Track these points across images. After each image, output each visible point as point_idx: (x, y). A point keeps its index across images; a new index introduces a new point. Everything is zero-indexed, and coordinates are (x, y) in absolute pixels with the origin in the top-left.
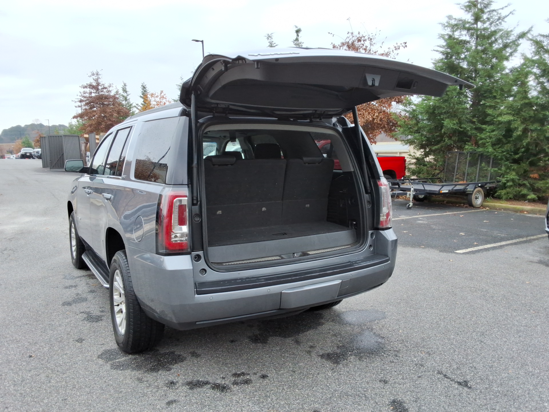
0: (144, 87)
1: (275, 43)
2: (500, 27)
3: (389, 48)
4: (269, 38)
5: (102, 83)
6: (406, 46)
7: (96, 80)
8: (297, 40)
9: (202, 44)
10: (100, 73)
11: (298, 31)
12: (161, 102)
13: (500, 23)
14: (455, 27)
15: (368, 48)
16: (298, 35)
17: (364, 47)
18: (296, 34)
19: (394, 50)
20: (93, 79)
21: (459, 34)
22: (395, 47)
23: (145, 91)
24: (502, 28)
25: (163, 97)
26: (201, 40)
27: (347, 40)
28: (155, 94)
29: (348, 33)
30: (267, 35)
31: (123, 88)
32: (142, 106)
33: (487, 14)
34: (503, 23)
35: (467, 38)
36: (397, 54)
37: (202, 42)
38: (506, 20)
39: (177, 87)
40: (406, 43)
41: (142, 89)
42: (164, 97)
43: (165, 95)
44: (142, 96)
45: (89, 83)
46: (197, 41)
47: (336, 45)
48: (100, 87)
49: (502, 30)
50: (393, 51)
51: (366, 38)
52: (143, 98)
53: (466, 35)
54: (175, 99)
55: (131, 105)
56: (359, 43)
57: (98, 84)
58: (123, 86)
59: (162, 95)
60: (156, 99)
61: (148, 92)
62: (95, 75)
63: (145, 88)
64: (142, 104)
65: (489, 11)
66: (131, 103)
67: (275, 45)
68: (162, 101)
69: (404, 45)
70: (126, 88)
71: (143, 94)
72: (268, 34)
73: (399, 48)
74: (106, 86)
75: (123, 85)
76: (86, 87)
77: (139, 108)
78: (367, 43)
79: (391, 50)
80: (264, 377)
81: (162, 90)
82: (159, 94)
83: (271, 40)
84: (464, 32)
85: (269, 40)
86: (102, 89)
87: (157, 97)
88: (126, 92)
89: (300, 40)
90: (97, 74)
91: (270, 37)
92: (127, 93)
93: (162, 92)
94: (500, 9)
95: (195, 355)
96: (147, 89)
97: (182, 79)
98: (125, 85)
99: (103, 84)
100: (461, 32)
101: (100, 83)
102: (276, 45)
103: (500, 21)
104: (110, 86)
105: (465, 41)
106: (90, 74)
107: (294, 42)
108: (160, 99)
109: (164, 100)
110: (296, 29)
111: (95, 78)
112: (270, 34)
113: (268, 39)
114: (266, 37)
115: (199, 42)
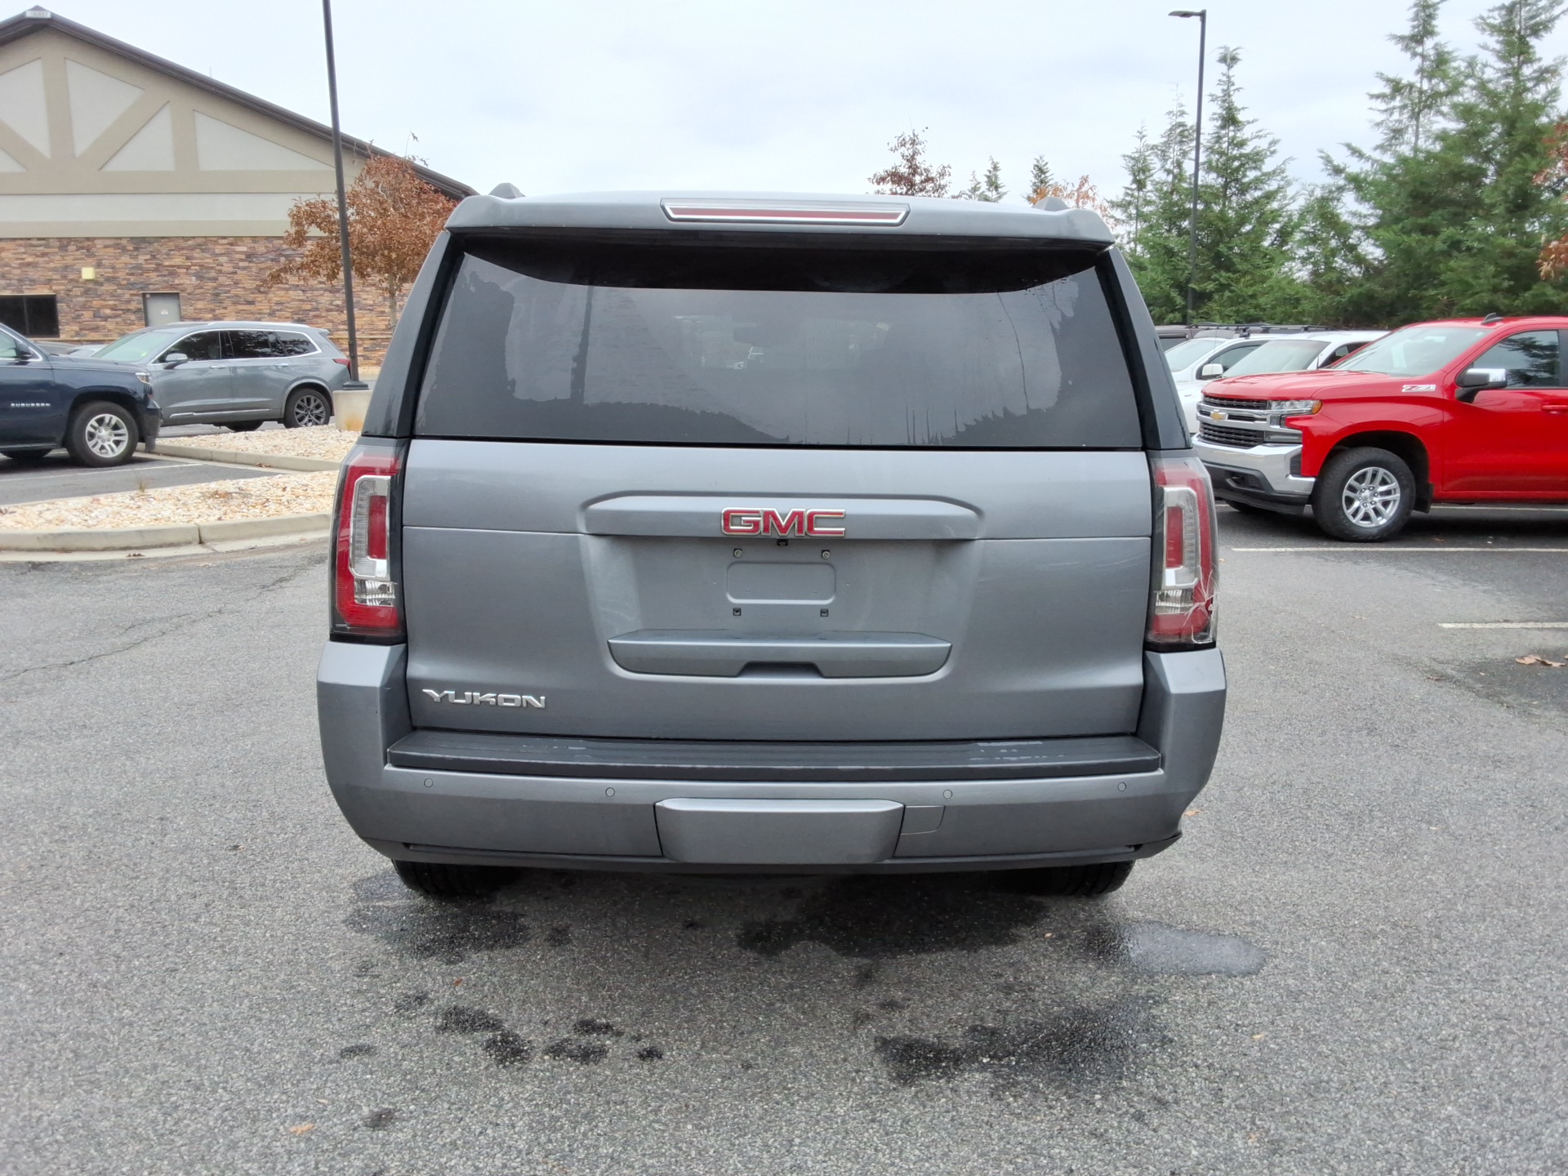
0: (1040, 170)
5: (923, 166)
7: (911, 160)
9: (1200, 23)
10: (921, 138)
20: (903, 156)
23: (1042, 182)
25: (1086, 196)
26: (1199, 10)
28: (1065, 189)
31: (989, 177)
37: (1202, 15)
39: (1123, 162)
41: (1036, 176)
42: (1089, 194)
43: (1091, 188)
45: (889, 168)
46: (1186, 15)
48: (918, 179)
54: (1115, 199)
57: (914, 170)
58: (990, 172)
59: (1084, 189)
60: (1067, 202)
61: (1050, 182)
62: (908, 146)
63: (1045, 173)
70: (996, 177)
71: (1036, 191)
74: (933, 174)
75: (990, 167)
76: (883, 179)
80: (650, 1054)
81: (1085, 175)
82: (1077, 187)
86: (922, 182)
87: (1069, 196)
88: (997, 188)
90: (913, 143)
92: (1000, 190)
93: (1084, 180)
95: (558, 938)
96: (1047, 174)
97: (1144, 136)
98: (995, 168)
99: (925, 170)
101: (918, 168)
104: (942, 175)
106: (894, 143)
111: (906, 153)
115: (1193, 18)
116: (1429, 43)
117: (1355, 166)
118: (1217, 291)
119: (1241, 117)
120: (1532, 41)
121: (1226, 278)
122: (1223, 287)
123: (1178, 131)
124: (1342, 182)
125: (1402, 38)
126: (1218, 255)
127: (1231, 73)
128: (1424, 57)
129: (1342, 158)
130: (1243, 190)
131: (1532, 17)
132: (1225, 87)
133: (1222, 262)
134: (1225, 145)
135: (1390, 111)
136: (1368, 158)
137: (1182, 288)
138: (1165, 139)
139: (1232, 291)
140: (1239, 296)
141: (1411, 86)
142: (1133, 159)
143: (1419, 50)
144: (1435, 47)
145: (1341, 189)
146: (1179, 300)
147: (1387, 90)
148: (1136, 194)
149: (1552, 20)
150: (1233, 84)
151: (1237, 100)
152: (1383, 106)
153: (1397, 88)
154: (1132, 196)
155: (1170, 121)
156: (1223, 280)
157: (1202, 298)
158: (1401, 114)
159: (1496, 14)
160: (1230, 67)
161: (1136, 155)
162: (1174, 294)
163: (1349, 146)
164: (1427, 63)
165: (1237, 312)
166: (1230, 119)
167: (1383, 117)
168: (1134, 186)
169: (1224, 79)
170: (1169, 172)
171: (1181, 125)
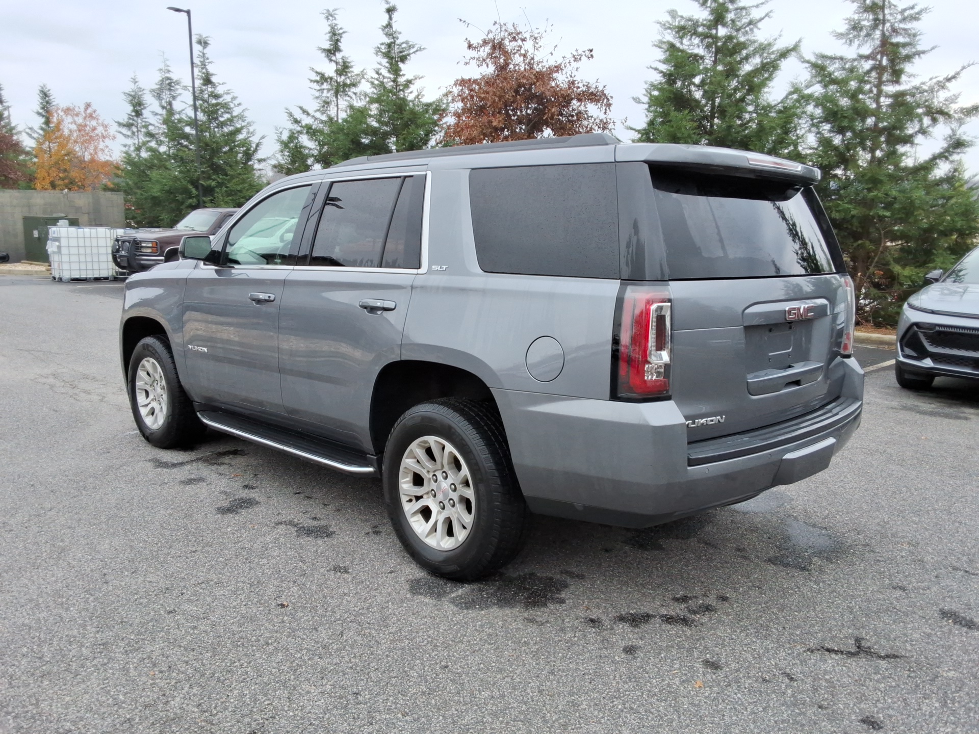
0: (45, 95)
1: (341, 29)
2: (751, 37)
3: (564, 57)
4: (330, 18)
6: (592, 56)
8: (389, 25)
9: (187, 17)
11: (390, 11)
12: (86, 126)
13: (751, 30)
14: (682, 31)
15: (529, 53)
16: (390, 18)
17: (523, 52)
18: (387, 16)
19: (572, 61)
21: (688, 43)
22: (574, 56)
24: (754, 38)
25: (91, 116)
26: (185, 9)
27: (491, 36)
28: (73, 109)
29: (494, 24)
30: (325, 12)
32: (41, 132)
33: (733, 13)
34: (755, 30)
35: (700, 51)
36: (577, 68)
37: (188, 12)
38: (760, 25)
39: (124, 97)
40: (591, 51)
41: (42, 98)
42: (94, 116)
43: (95, 112)
44: (41, 111)
46: (178, 10)
47: (472, 43)
49: (755, 42)
50: (570, 62)
51: (527, 35)
52: (43, 116)
53: (699, 46)
54: (121, 121)
55: (13, 128)
56: (514, 44)
59: (89, 111)
60: (76, 119)
61: (54, 104)
63: (49, 97)
64: (42, 129)
65: (736, 9)
66: (13, 125)
67: (341, 31)
68: (88, 123)
69: (587, 53)
71: (43, 108)
72: (328, 11)
73: (580, 59)
77: (35, 135)
78: (528, 46)
79: (568, 61)
81: (88, 102)
82: (82, 110)
83: (334, 21)
84: (696, 41)
85: (330, 22)
87: (77, 115)
89: (395, 26)
91: (331, 16)
92: (4, 104)
93: (88, 106)
94: (753, 7)
96: (51, 98)
97: (136, 82)
100: (690, 39)
102: (344, 32)
103: (751, 26)
105: (696, 55)
107: (383, 30)
108: (85, 118)
109: (94, 123)
110: (387, 6)
112: (331, 10)
113: (328, 19)
114: (324, 16)
115: (183, 13)
116: (339, 56)
117: (306, 120)
118: (217, 186)
119: (213, 79)
120: (401, 65)
121: (222, 179)
122: (220, 185)
123: (167, 82)
124: (299, 129)
125: (324, 50)
126: (213, 164)
127: (205, 51)
128: (337, 63)
129: (298, 115)
130: (222, 125)
131: (401, 52)
132: (202, 60)
133: (216, 169)
134: (206, 96)
135: (322, 90)
136: (313, 117)
137: (195, 183)
138: (158, 86)
139: (227, 187)
140: (231, 191)
141: (331, 78)
142: (131, 95)
143: (334, 58)
144: (342, 58)
145: (300, 132)
146: (194, 191)
147: (318, 78)
148: (135, 119)
149: (409, 55)
150: (208, 59)
151: (211, 68)
152: (318, 88)
153: (323, 79)
154: (133, 120)
155: (160, 75)
156: (220, 181)
157: (209, 191)
158: (328, 92)
159: (383, 47)
160: (204, 48)
161: (133, 94)
162: (190, 187)
163: (301, 108)
164: (339, 66)
165: (233, 200)
166: (207, 81)
167: (317, 94)
168: (133, 114)
169: (201, 54)
170: (163, 107)
171: (168, 78)
